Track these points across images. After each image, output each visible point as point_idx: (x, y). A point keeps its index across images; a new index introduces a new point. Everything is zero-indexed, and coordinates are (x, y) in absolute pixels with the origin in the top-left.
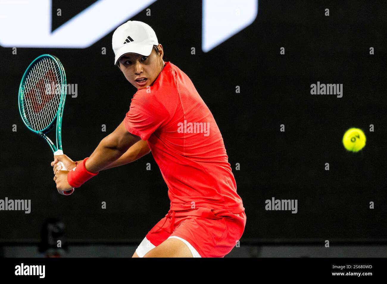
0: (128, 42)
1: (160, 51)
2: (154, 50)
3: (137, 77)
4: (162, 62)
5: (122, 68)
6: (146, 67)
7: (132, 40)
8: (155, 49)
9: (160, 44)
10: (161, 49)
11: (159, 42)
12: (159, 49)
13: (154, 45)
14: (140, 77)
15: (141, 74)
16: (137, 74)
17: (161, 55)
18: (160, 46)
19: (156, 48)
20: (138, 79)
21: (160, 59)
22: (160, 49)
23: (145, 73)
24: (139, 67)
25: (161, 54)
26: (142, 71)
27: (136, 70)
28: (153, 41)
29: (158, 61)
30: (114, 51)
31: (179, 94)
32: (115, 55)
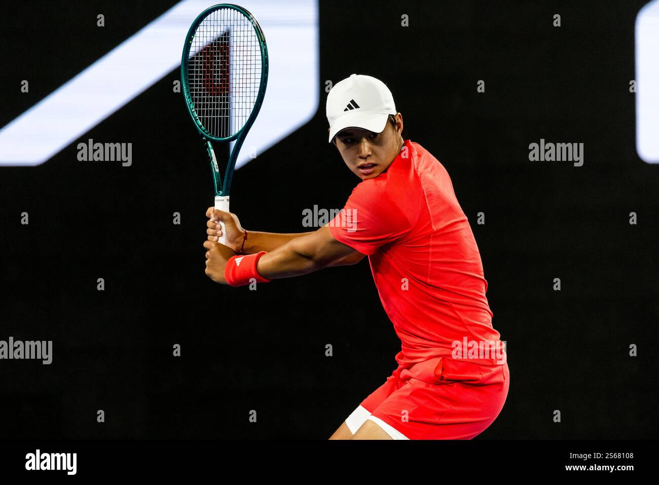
0: (351, 108)
1: (399, 124)
2: (389, 122)
3: (362, 162)
4: (400, 139)
5: (340, 146)
6: (376, 148)
7: (357, 107)
8: (391, 121)
9: (399, 113)
10: (400, 121)
11: (398, 110)
12: (396, 119)
13: (389, 115)
14: (366, 163)
15: (368, 158)
16: (361, 158)
17: (399, 131)
18: (399, 115)
19: (392, 119)
20: (362, 164)
21: (397, 136)
22: (398, 120)
23: (373, 156)
24: (366, 147)
25: (399, 127)
26: (370, 153)
27: (361, 152)
28: (388, 109)
29: (394, 139)
30: (329, 120)
31: (423, 190)
32: (330, 126)
